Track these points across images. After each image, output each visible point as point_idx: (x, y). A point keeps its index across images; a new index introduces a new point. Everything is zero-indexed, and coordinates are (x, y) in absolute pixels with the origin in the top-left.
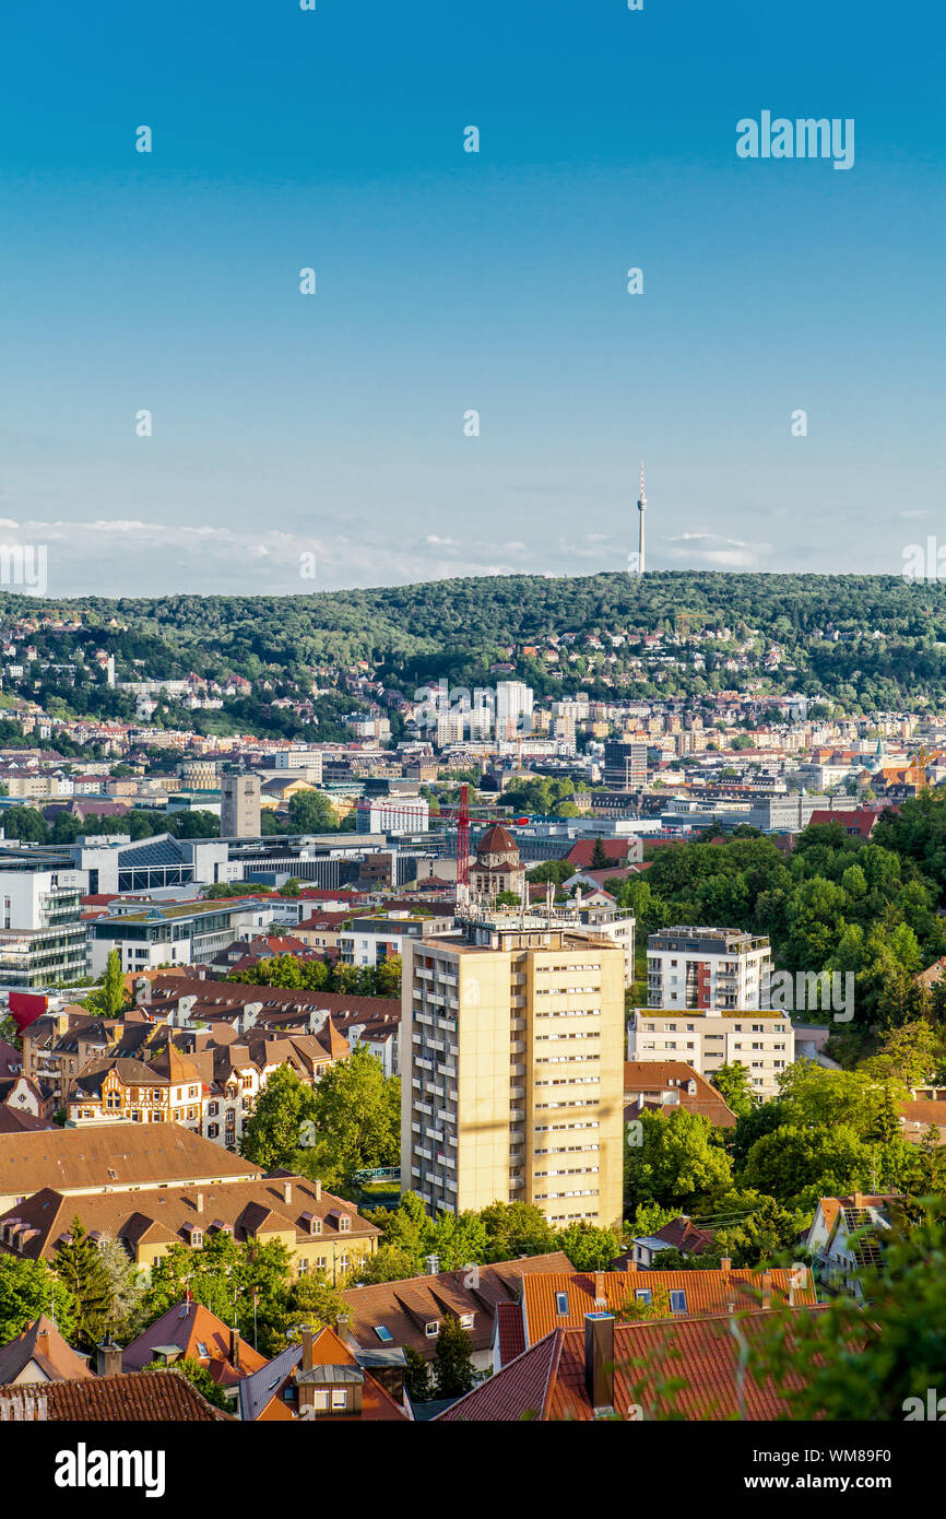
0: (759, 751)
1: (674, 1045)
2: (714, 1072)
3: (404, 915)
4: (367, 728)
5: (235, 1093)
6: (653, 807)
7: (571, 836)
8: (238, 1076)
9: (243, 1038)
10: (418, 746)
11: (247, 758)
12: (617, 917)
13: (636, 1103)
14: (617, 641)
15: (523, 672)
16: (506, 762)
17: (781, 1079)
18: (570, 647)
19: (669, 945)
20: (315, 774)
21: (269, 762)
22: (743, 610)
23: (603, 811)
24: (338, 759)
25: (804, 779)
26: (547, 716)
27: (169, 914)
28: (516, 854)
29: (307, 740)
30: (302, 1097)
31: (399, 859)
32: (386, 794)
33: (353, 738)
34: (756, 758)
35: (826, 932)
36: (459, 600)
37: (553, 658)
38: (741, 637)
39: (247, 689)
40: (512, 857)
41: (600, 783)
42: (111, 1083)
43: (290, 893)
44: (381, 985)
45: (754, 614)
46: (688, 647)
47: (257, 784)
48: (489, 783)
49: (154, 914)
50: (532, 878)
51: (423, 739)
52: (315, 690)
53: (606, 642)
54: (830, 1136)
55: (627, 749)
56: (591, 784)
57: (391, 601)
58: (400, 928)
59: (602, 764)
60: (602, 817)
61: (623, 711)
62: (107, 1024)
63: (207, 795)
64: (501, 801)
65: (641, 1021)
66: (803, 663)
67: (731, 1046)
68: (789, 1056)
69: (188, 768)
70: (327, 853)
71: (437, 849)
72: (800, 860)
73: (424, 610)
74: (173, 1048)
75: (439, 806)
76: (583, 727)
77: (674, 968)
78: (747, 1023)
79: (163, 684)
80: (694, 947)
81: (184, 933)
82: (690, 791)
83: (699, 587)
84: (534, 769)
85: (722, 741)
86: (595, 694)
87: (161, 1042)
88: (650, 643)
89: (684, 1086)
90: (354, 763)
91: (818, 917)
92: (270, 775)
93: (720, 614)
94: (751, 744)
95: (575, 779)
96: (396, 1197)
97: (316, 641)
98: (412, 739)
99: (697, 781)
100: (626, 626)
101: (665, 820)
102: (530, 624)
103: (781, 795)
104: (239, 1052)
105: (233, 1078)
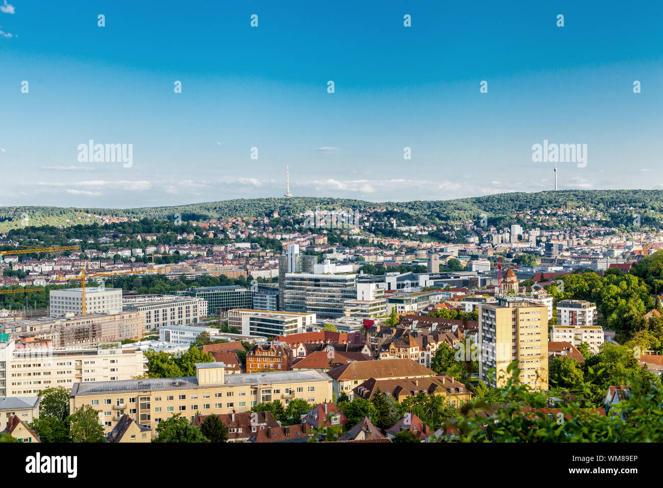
0: (594, 245)
1: (565, 337)
2: (578, 345)
3: (481, 296)
4: (472, 240)
5: (429, 350)
6: (560, 263)
7: (535, 272)
8: (430, 345)
9: (431, 334)
10: (487, 245)
11: (435, 249)
12: (547, 297)
13: (553, 355)
14: (548, 212)
15: (519, 221)
16: (514, 249)
17: (600, 348)
18: (534, 214)
19: (564, 305)
20: (456, 254)
21: (442, 250)
22: (588, 202)
23: (545, 264)
24: (463, 249)
25: (608, 254)
26: (527, 235)
27: (410, 296)
28: (516, 277)
29: (453, 243)
30: (449, 351)
31: (481, 279)
32: (477, 260)
33: (467, 242)
34: (593, 247)
35: (614, 302)
36: (499, 201)
37: (529, 217)
38: (588, 210)
39: (435, 228)
40: (514, 278)
41: (544, 255)
42: (392, 346)
43: (447, 289)
44: (474, 317)
45: (592, 203)
46: (571, 213)
47: (438, 257)
48: (509, 256)
49: (406, 296)
50: (520, 285)
51: (489, 243)
52: (455, 228)
53: (545, 212)
54: (615, 366)
55: (552, 245)
56: (541, 256)
57: (479, 201)
58: (479, 300)
59: (544, 250)
60: (544, 266)
61: (551, 233)
62: (391, 329)
63: (423, 260)
64: (512, 262)
65: (555, 329)
66: (608, 217)
67: (583, 337)
68: (602, 340)
69: (418, 252)
70: (459, 277)
71: (492, 276)
72: (605, 279)
73: (488, 204)
74: (410, 336)
75: (493, 263)
76: (538, 238)
77: (565, 313)
78: (589, 330)
79: (411, 227)
80: (571, 306)
81: (416, 301)
82: (572, 258)
83: (574, 195)
84: (523, 252)
85: (582, 242)
86: (542, 228)
87: (407, 334)
88: (559, 213)
89: (568, 350)
90: (468, 250)
91: (611, 297)
92: (442, 254)
93: (581, 203)
94: (591, 243)
95: (536, 254)
96: (477, 382)
97: (456, 214)
98: (485, 243)
99: (574, 254)
100: (551, 207)
101: (564, 267)
102: (521, 207)
103: (601, 259)
104: (430, 337)
105: (428, 345)
